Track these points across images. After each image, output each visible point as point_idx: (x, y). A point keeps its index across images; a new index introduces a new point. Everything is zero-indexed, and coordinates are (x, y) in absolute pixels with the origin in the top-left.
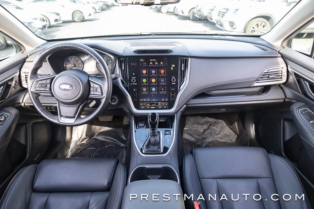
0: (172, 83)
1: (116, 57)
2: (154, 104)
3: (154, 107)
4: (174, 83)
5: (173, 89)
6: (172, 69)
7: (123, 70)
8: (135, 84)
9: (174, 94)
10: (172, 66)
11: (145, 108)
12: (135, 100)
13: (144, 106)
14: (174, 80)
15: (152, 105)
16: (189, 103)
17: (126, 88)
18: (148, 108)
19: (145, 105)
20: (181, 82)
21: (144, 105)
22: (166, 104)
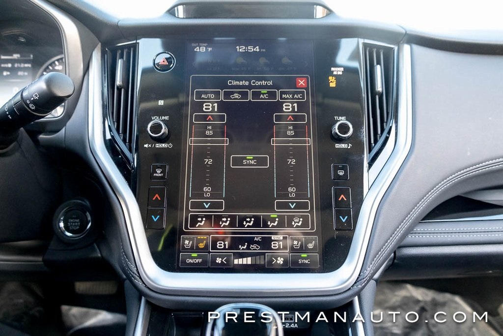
0: (337, 146)
1: (92, 35)
2: (251, 241)
3: (248, 261)
4: (343, 146)
5: (341, 173)
6: (333, 85)
7: (119, 89)
8: (164, 145)
9: (347, 197)
10: (331, 73)
11: (205, 262)
12: (161, 219)
13: (198, 250)
14: (344, 128)
15: (242, 248)
16: (411, 239)
17: (122, 164)
18: (219, 260)
19: (206, 247)
20: (376, 141)
21: (201, 245)
22: (310, 246)
